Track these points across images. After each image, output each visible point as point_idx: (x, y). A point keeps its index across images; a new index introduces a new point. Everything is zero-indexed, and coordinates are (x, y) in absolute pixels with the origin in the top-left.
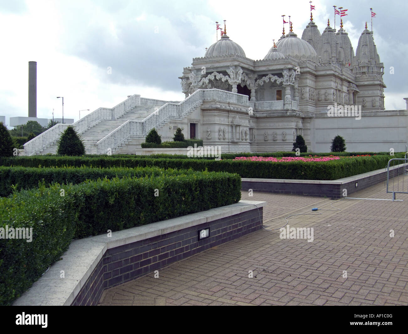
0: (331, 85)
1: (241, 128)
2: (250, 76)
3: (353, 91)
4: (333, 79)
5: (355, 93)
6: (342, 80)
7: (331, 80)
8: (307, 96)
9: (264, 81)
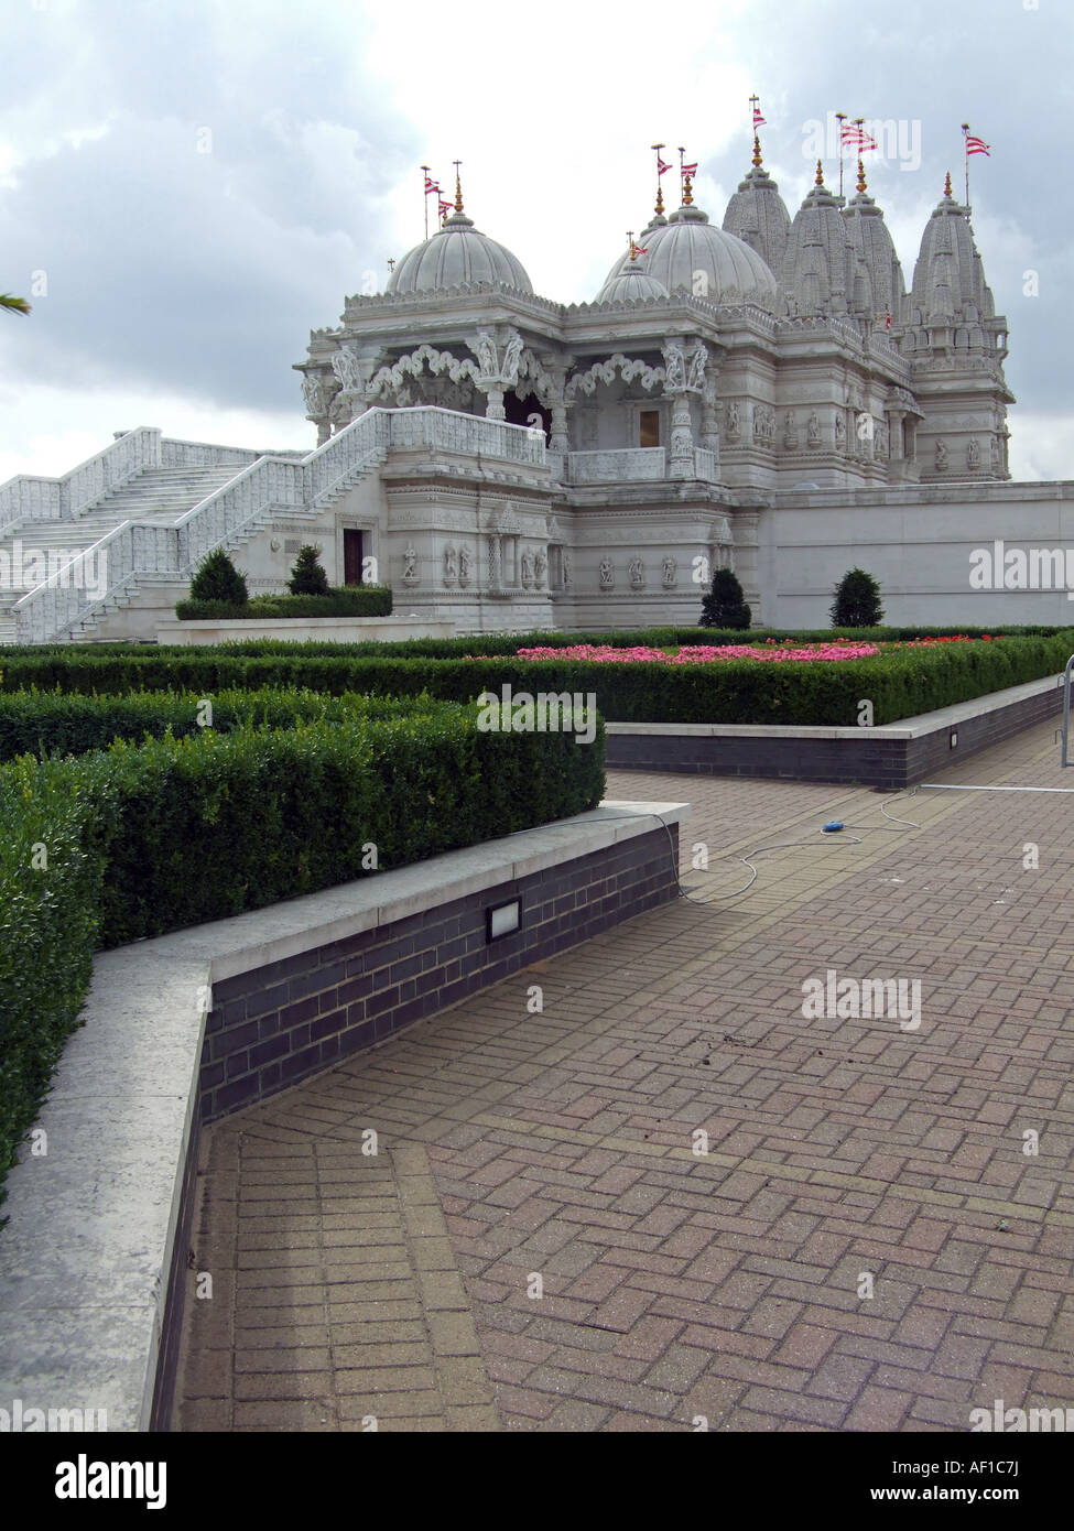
0: (828, 394)
1: (522, 546)
2: (549, 363)
3: (905, 415)
4: (837, 371)
5: (910, 422)
6: (866, 375)
7: (831, 377)
8: (747, 430)
9: (598, 378)
